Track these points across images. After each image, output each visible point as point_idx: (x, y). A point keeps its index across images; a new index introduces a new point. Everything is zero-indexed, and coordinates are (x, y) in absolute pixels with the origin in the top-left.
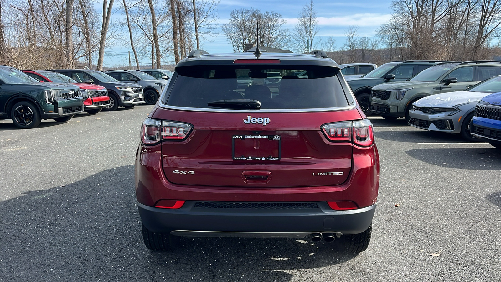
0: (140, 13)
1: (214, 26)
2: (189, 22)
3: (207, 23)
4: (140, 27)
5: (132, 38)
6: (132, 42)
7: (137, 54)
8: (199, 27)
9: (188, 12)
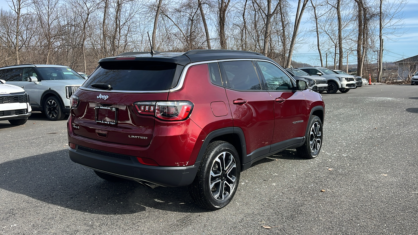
0: (327, 21)
1: (400, 27)
2: (374, 25)
3: (392, 24)
4: (326, 32)
5: (319, 41)
6: (318, 45)
7: (322, 55)
8: (384, 29)
9: (373, 16)
